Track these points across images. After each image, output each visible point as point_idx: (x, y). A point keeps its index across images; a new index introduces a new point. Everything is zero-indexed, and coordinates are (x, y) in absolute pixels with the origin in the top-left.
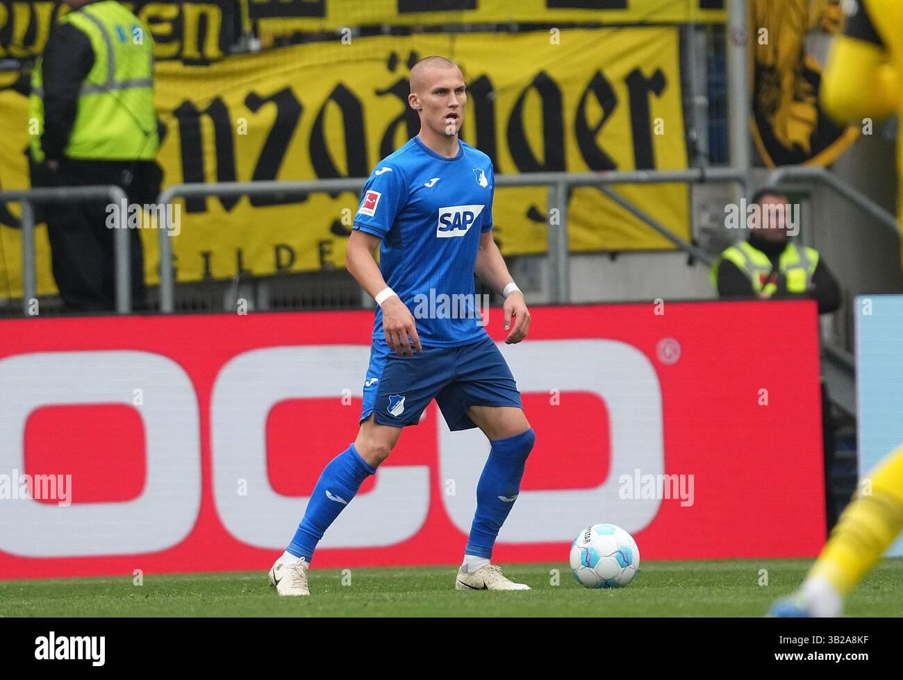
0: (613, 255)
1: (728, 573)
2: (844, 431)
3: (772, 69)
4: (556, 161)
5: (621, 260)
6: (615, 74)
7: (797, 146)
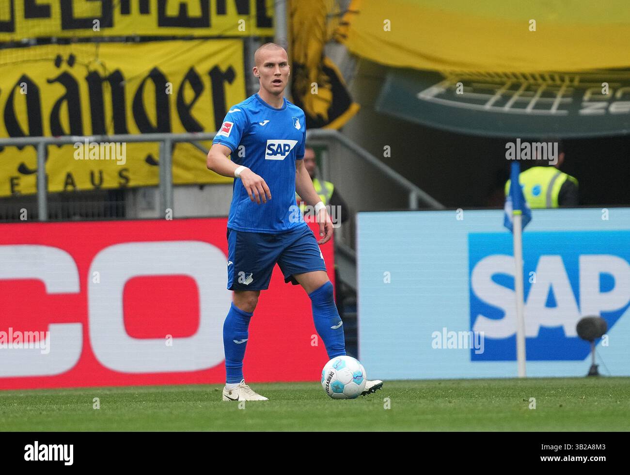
0: (202, 186)
1: (275, 391)
2: (350, 300)
3: (303, 66)
4: (164, 126)
5: (207, 190)
6: (203, 70)
7: (319, 116)
